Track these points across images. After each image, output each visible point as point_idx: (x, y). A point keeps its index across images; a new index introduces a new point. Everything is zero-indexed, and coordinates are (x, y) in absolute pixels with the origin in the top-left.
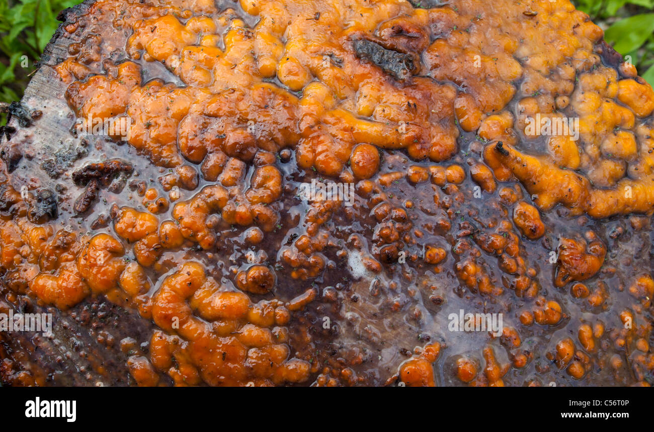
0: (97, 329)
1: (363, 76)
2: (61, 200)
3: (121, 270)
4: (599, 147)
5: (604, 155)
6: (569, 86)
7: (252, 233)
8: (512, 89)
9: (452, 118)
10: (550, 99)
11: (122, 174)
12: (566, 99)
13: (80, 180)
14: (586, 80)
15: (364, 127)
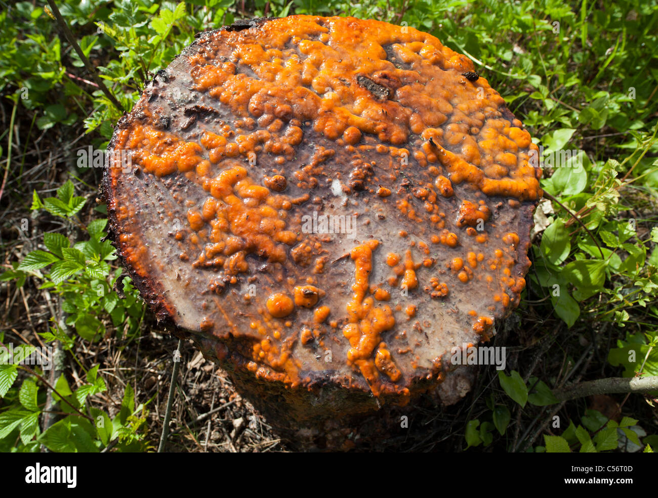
0: (175, 191)
1: (360, 94)
2: (174, 121)
3: (198, 163)
4: (494, 158)
5: (495, 162)
6: (479, 122)
7: (278, 159)
8: (446, 118)
9: (407, 124)
10: (466, 126)
11: (213, 114)
12: (477, 129)
13: (188, 113)
14: (490, 122)
15: (356, 119)
